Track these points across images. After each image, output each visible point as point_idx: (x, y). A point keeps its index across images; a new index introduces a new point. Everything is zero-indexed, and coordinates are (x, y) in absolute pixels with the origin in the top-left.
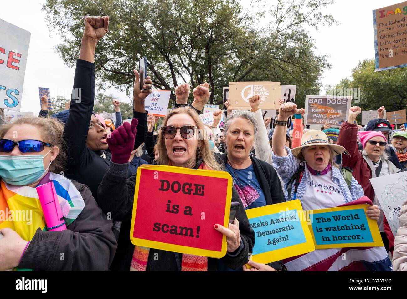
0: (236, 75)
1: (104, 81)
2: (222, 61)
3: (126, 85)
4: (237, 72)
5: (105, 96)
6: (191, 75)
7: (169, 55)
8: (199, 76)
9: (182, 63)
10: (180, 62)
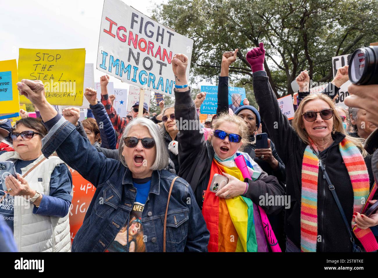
0: (339, 47)
1: (195, 75)
2: (321, 33)
3: (215, 76)
4: (342, 43)
5: (193, 89)
6: (283, 55)
7: (258, 39)
8: (293, 55)
9: (272, 44)
10: (269, 43)
